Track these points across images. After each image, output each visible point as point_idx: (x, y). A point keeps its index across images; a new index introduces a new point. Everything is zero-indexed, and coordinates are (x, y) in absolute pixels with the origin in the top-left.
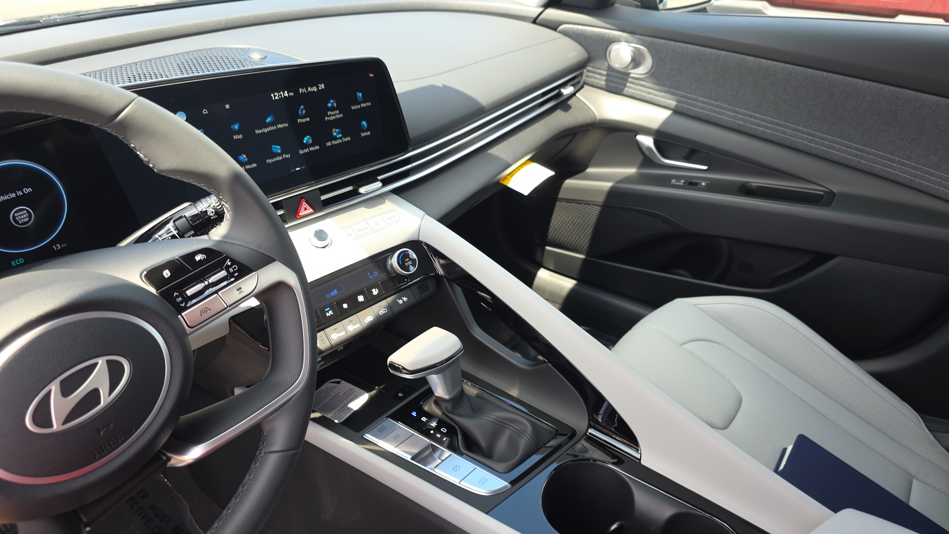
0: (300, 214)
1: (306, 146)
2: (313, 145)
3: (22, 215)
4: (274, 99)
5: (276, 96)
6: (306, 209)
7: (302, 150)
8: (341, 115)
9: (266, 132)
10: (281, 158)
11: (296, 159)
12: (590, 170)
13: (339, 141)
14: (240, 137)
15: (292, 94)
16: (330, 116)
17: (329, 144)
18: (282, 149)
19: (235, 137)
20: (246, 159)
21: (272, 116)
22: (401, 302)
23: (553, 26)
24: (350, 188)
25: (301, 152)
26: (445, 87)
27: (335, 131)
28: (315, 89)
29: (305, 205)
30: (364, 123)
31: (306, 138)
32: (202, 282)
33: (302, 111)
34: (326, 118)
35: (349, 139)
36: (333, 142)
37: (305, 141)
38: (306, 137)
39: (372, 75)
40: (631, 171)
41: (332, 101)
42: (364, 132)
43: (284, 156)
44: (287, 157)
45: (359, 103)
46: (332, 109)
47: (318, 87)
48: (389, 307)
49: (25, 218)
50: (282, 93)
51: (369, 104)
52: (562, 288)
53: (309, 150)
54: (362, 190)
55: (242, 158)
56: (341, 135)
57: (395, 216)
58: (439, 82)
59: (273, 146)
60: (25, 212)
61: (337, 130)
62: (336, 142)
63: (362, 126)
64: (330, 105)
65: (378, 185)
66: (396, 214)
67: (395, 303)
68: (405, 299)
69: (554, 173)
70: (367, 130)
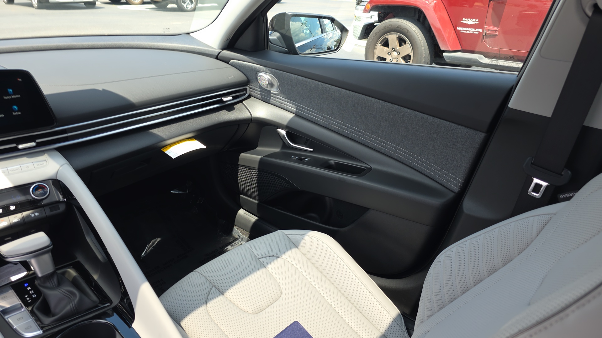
12: (258, 149)
22: (33, 215)
23: (226, 61)
24: (14, 145)
26: (104, 91)
30: (15, 107)
35: (3, 116)
39: (20, 80)
40: (277, 150)
42: (15, 112)
45: (10, 95)
48: (23, 219)
51: (19, 96)
52: (248, 221)
54: (21, 147)
57: (43, 164)
58: (100, 88)
65: (32, 144)
66: (45, 163)
67: (28, 216)
68: (37, 214)
69: (205, 147)
70: (18, 111)
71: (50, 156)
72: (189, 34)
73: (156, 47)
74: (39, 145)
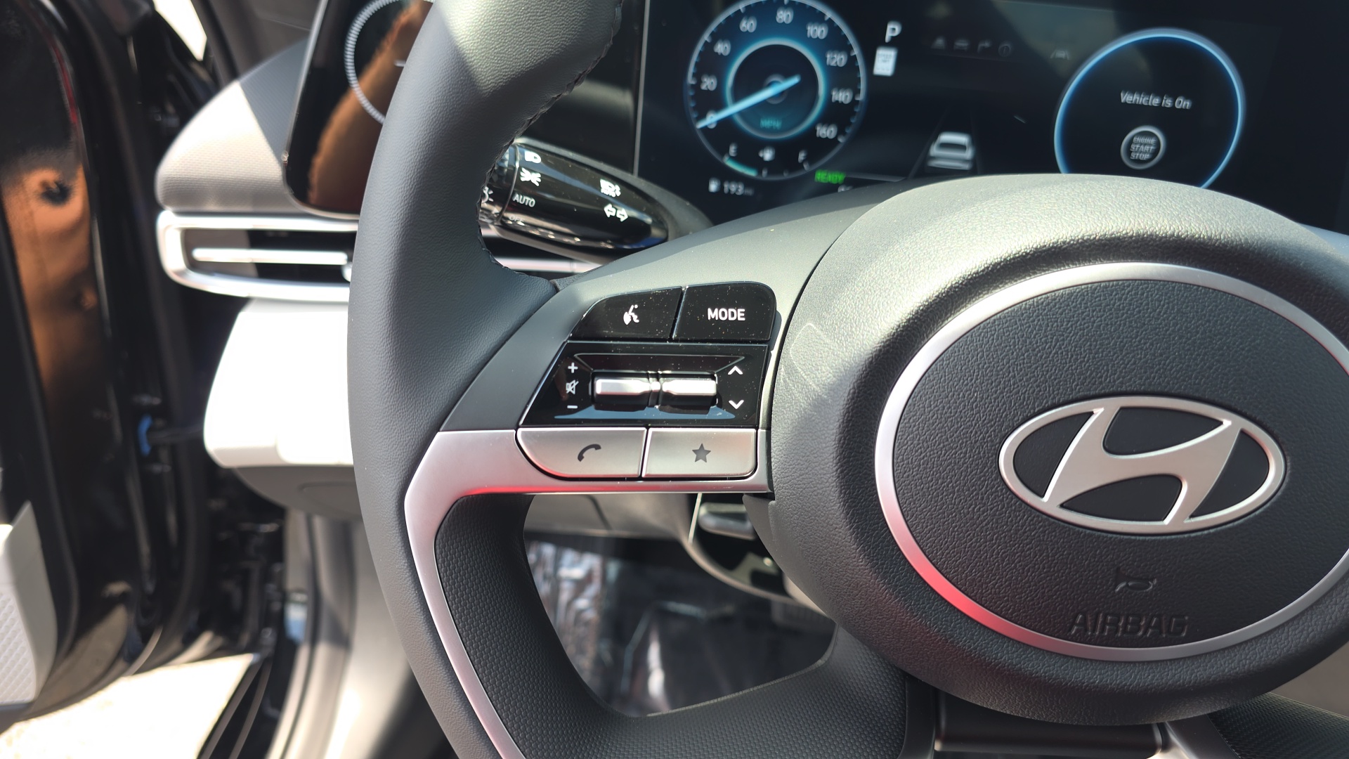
3: (1145, 145)
49: (1145, 153)
60: (1152, 141)
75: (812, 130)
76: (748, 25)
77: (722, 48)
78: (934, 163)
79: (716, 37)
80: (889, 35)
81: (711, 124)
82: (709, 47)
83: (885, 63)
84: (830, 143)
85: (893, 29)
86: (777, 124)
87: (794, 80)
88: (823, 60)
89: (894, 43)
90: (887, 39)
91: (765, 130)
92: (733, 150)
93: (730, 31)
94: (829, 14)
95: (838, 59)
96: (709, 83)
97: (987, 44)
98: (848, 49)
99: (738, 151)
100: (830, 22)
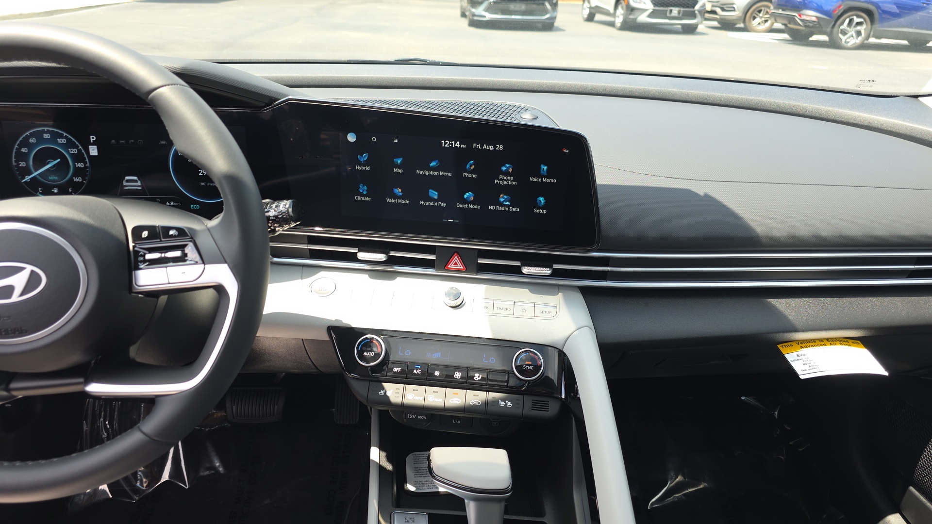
0: (449, 267)
1: (466, 201)
2: (473, 203)
4: (443, 146)
5: (446, 144)
6: (456, 264)
7: (461, 204)
8: (515, 183)
9: (427, 174)
10: (435, 204)
11: (451, 210)
13: (504, 209)
14: (401, 171)
15: (464, 146)
16: (501, 179)
17: (492, 207)
18: (439, 195)
19: (395, 170)
20: (401, 194)
21: (437, 161)
22: (502, 404)
24: (518, 264)
25: (459, 206)
26: (708, 198)
27: (503, 197)
28: (491, 148)
29: (456, 258)
30: (542, 199)
31: (467, 194)
32: (162, 253)
33: (471, 166)
34: (496, 181)
35: (518, 210)
36: (498, 207)
37: (465, 196)
38: (468, 192)
39: (566, 151)
41: (508, 166)
42: (538, 208)
43: (440, 203)
44: (443, 205)
45: (542, 177)
46: (506, 173)
47: (495, 147)
48: (486, 403)
50: (453, 142)
51: (555, 181)
53: (468, 206)
54: (526, 270)
55: (397, 191)
56: (509, 204)
57: (550, 312)
59: (430, 190)
61: (506, 197)
62: (501, 209)
63: (538, 202)
64: (504, 168)
65: (547, 271)
66: (554, 310)
67: (495, 402)
68: (509, 404)
69: (886, 374)
70: (543, 208)
71: (566, 299)
72: (916, 97)
73: (831, 117)
74: (556, 274)
75: (71, 179)
76: (32, 140)
77: (24, 150)
78: (126, 188)
79: (21, 145)
80: (92, 140)
81: (28, 180)
82: (18, 150)
83: (94, 151)
84: (81, 184)
85: (93, 138)
86: (56, 178)
87: (59, 160)
88: (68, 152)
89: (94, 144)
90: (92, 142)
91: (51, 181)
92: (40, 189)
93: (25, 143)
94: (65, 134)
95: (74, 151)
96: (22, 164)
97: (133, 141)
98: (77, 147)
99: (42, 190)
100: (66, 137)
